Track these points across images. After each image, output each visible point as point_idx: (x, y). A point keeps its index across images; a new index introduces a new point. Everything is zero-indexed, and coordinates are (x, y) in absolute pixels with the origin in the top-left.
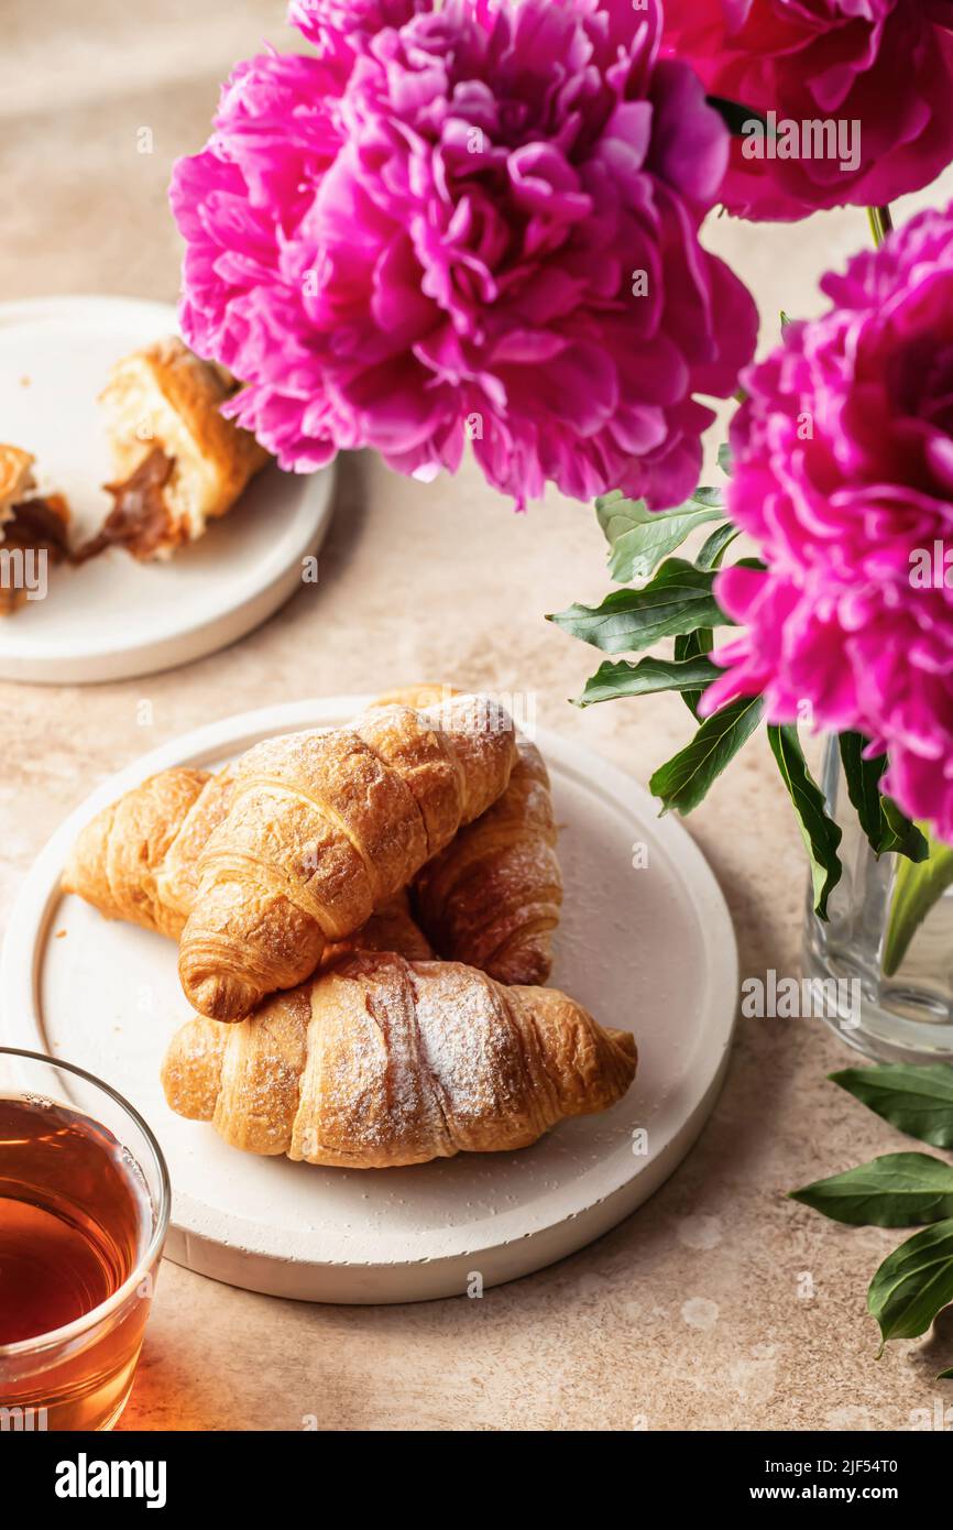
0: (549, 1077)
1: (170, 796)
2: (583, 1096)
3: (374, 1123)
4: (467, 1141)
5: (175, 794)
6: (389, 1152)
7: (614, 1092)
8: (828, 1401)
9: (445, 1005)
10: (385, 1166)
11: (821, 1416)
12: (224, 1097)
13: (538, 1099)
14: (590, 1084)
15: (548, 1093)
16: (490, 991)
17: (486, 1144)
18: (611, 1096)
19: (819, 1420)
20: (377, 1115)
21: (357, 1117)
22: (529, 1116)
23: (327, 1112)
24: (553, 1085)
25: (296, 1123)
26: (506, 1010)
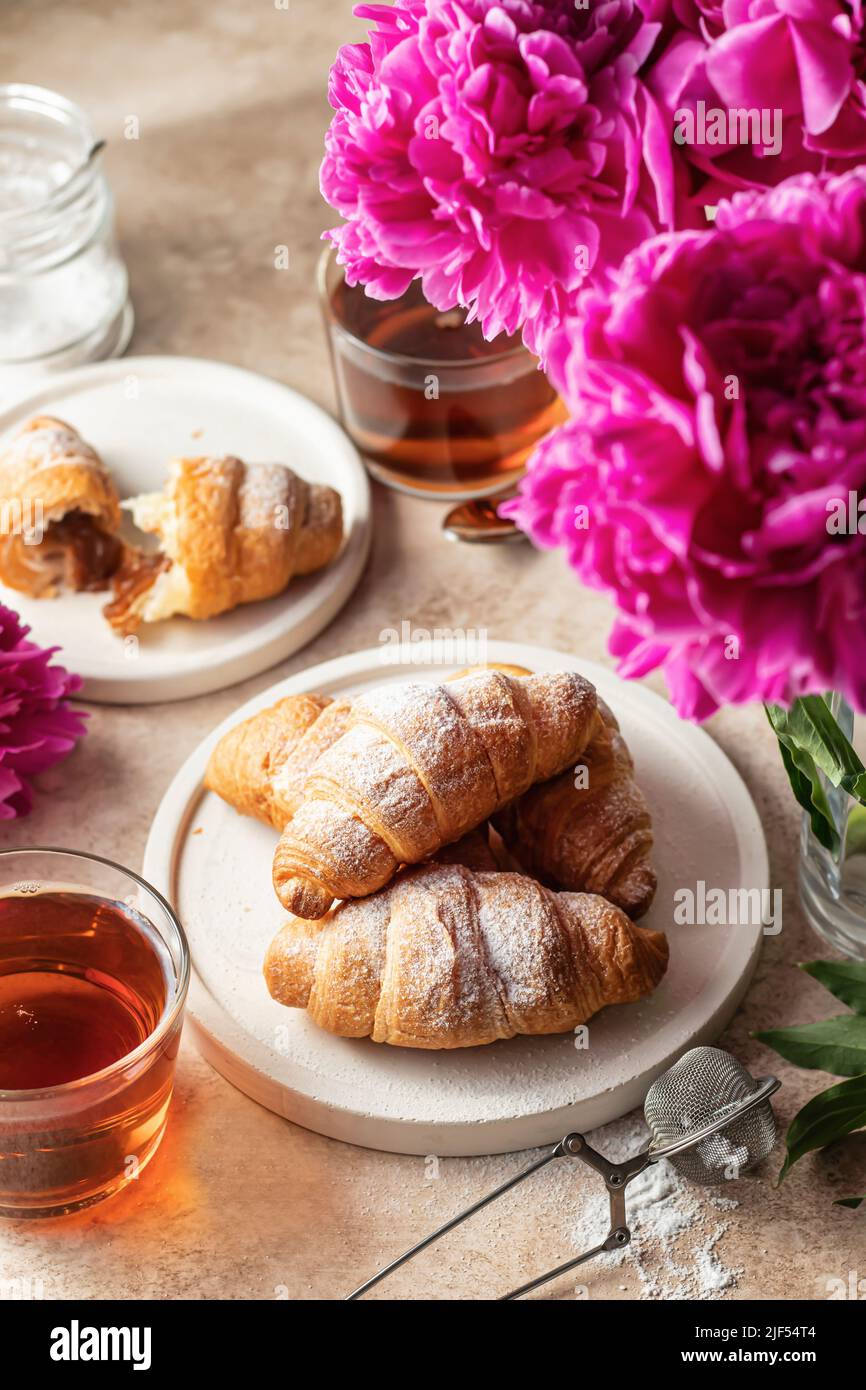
0: (593, 971)
1: (293, 716)
2: (622, 987)
3: (444, 1012)
4: (524, 1026)
5: (298, 716)
6: (457, 1036)
7: (649, 983)
8: (763, 1217)
9: (504, 911)
10: (454, 1047)
11: (757, 1231)
12: (317, 989)
13: (583, 990)
14: (628, 978)
15: (592, 985)
16: (543, 900)
17: (539, 1028)
18: (647, 987)
19: (756, 1234)
20: (446, 1005)
21: (429, 1007)
22: (576, 1005)
23: (406, 1002)
24: (596, 979)
25: (378, 1010)
26: (556, 914)
